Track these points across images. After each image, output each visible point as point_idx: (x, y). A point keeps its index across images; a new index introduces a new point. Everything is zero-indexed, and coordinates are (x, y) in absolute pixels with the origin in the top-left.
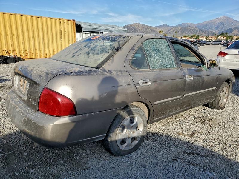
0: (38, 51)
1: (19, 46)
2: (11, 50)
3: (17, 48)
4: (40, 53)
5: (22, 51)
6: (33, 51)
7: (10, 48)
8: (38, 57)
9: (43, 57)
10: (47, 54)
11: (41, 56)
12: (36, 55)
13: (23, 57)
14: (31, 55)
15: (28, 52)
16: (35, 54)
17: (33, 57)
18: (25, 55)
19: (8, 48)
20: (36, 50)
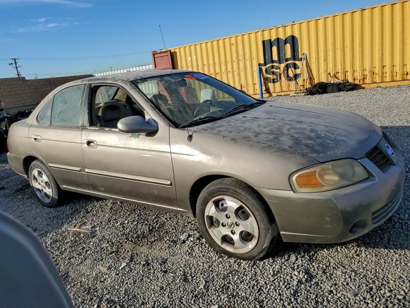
0: (387, 69)
1: (353, 64)
2: (340, 71)
3: (348, 68)
4: (392, 72)
5: (358, 71)
6: (377, 70)
7: (339, 69)
8: (388, 79)
9: (398, 78)
10: (409, 72)
11: (395, 76)
12: (382, 77)
13: (358, 81)
14: (372, 78)
15: (367, 73)
16: (380, 74)
17: (378, 79)
18: (362, 78)
19: (335, 69)
20: (383, 67)
